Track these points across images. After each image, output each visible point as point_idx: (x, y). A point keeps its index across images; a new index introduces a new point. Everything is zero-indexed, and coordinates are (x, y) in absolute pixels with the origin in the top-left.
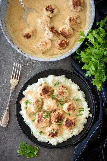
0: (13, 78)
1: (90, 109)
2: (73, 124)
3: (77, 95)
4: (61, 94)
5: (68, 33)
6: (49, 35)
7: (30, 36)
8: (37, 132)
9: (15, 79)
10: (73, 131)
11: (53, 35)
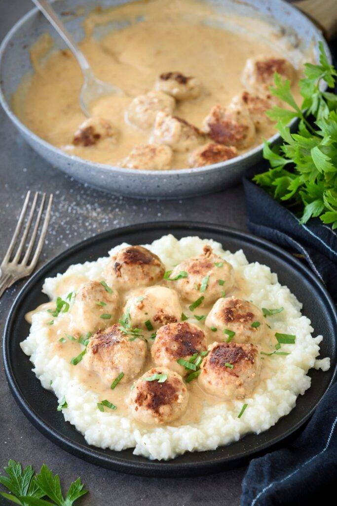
0: (11, 260)
1: (320, 338)
2: (244, 355)
3: (266, 297)
4: (198, 268)
5: (234, 122)
6: (168, 130)
7: (97, 137)
8: (88, 401)
9: (19, 262)
10: (245, 406)
11: (182, 127)
